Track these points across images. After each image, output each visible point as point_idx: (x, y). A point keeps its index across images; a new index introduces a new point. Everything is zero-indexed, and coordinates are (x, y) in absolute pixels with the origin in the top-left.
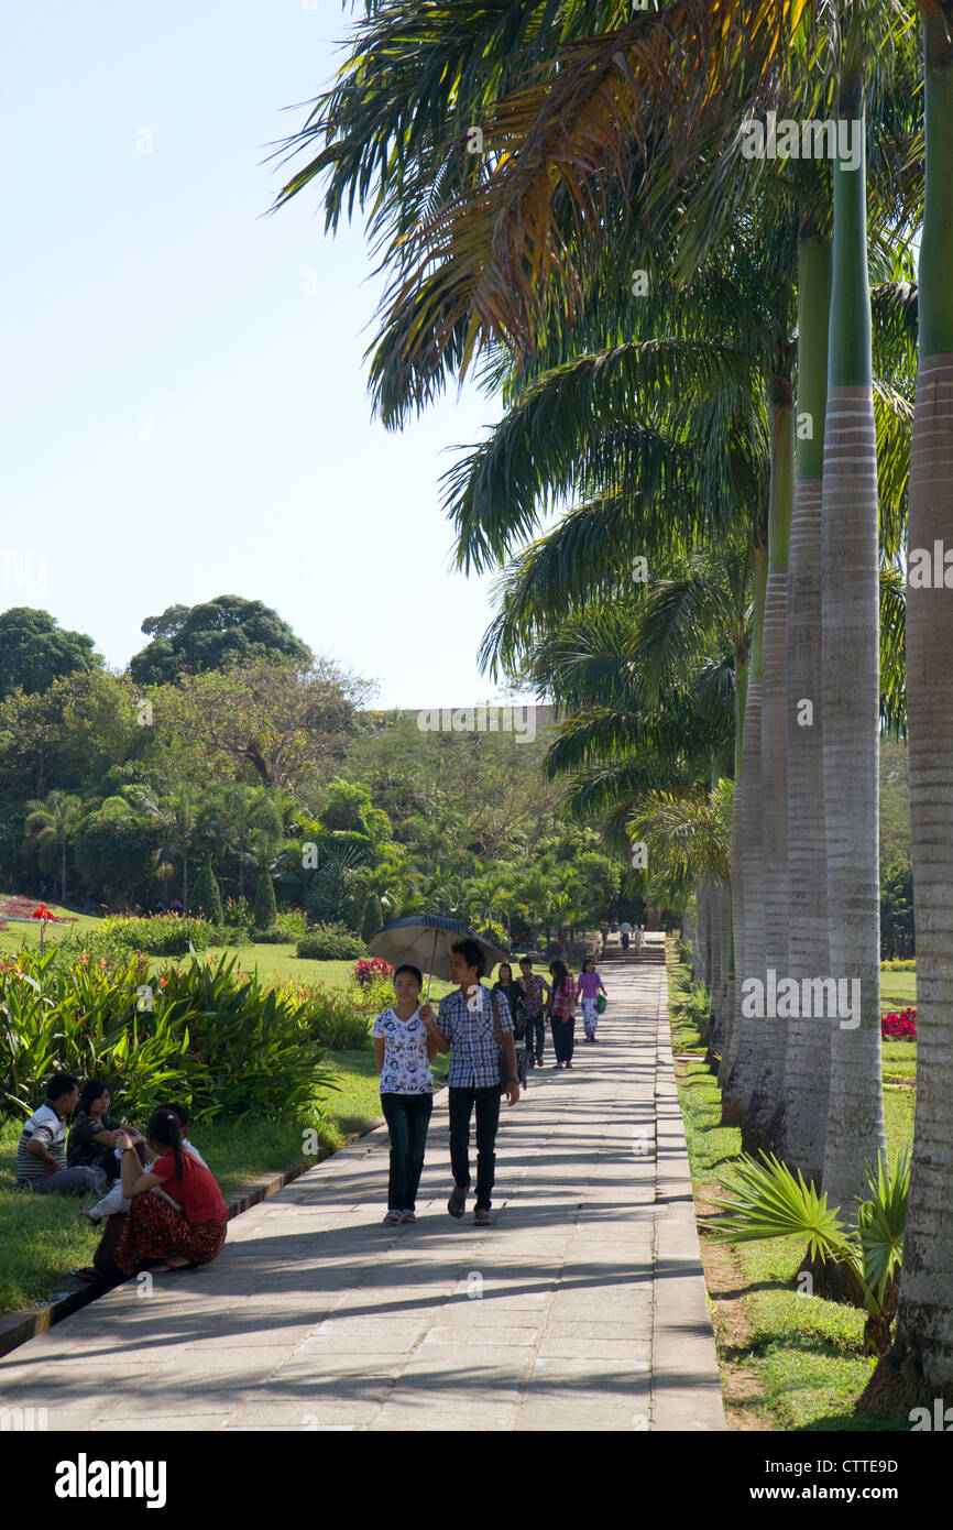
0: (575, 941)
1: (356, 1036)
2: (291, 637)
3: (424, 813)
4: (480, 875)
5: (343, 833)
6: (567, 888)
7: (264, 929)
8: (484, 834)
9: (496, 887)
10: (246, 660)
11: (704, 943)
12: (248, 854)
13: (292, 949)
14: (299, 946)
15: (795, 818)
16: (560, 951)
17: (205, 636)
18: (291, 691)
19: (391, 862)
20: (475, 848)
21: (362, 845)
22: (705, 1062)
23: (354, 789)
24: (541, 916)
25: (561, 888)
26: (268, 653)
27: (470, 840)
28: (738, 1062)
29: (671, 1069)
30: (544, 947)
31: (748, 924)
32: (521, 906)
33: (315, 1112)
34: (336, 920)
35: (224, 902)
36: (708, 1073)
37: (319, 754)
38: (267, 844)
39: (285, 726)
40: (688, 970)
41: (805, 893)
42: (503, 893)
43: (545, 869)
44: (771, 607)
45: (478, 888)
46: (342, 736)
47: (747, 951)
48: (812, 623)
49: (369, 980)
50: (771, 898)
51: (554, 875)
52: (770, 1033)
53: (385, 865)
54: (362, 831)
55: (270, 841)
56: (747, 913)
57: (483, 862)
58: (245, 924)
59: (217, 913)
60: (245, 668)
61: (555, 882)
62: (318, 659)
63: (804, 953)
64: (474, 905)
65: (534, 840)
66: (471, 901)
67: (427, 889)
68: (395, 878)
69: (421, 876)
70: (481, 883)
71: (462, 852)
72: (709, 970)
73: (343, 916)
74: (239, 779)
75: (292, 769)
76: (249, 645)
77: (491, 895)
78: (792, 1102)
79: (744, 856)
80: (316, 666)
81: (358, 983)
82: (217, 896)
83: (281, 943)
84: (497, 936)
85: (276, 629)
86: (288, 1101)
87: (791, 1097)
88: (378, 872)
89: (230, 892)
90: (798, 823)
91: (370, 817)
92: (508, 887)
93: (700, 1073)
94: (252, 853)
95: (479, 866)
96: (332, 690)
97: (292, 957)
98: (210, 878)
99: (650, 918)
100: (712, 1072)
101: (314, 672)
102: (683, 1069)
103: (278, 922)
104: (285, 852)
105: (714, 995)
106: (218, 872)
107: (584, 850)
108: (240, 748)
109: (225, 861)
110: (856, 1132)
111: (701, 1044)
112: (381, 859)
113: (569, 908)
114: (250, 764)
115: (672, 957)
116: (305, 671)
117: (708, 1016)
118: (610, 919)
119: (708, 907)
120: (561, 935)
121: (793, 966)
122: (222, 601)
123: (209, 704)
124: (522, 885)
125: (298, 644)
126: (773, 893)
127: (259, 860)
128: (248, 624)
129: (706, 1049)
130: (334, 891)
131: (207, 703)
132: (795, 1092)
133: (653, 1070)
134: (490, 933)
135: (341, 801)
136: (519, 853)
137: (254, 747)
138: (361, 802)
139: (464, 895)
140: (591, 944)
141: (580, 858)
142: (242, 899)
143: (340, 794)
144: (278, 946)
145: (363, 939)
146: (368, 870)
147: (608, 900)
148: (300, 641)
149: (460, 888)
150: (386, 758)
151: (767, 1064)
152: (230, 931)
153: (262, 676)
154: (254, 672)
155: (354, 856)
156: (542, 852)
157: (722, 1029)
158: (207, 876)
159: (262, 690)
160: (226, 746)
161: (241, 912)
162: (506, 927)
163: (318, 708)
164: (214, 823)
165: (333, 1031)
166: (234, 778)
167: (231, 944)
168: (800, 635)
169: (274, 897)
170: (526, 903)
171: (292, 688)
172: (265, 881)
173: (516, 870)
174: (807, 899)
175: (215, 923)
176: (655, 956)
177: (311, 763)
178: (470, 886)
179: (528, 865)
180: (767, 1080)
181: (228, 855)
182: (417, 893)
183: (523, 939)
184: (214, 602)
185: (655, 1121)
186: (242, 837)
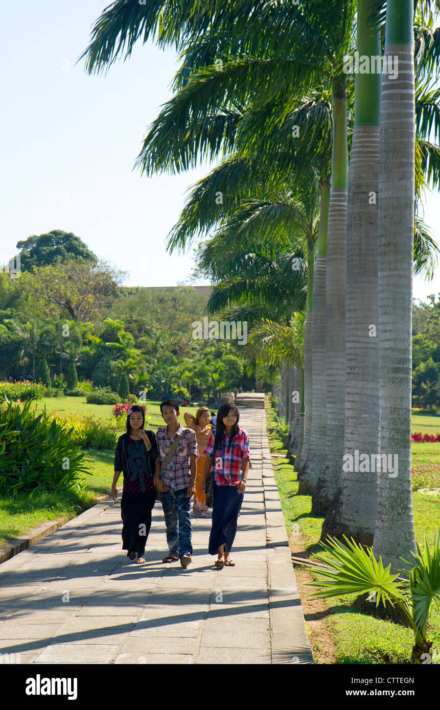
0: (222, 397)
1: (110, 443)
2: (87, 250)
3: (149, 335)
4: (176, 365)
5: (110, 343)
6: (218, 372)
7: (71, 389)
8: (179, 346)
9: (184, 370)
10: (65, 261)
11: (285, 398)
12: (65, 354)
13: (84, 399)
14: (87, 397)
15: (350, 324)
16: (214, 402)
17: (46, 249)
18: (87, 276)
19: (134, 358)
20: (174, 352)
21: (120, 350)
22: (287, 458)
23: (116, 323)
24: (205, 385)
25: (215, 372)
26: (76, 258)
27: (172, 348)
28: (308, 460)
29: (269, 461)
30: (206, 399)
31: (314, 387)
32: (196, 380)
33: (79, 486)
34: (106, 385)
35: (52, 376)
36: (288, 463)
37: (100, 306)
38: (74, 348)
39: (83, 292)
40: (276, 411)
41: (356, 367)
42: (187, 373)
43: (208, 363)
44: (333, 211)
45: (175, 371)
46: (111, 297)
47: (314, 401)
48: (362, 210)
49: (120, 415)
50: (330, 372)
51: (212, 365)
52: (328, 446)
53: (131, 360)
54: (119, 342)
55: (75, 347)
56: (314, 381)
57: (178, 359)
58: (62, 387)
59: (48, 382)
60: (65, 264)
61: (212, 368)
62: (100, 261)
63: (354, 402)
64: (174, 379)
65: (202, 349)
66: (172, 377)
67: (151, 371)
68: (135, 366)
69: (148, 365)
70: (177, 369)
71: (168, 353)
72: (287, 412)
73: (110, 384)
74: (61, 317)
75: (86, 313)
76: (66, 254)
77: (181, 374)
78: (346, 487)
79: (313, 350)
80: (99, 264)
81: (115, 416)
82: (48, 373)
83: (79, 396)
84: (184, 394)
85: (80, 246)
86: (62, 481)
87: (346, 485)
88: (127, 363)
89: (55, 371)
90: (351, 326)
91: (123, 337)
92: (190, 371)
93: (284, 464)
94: (67, 353)
95: (176, 361)
96: (106, 276)
97: (84, 403)
98: (45, 364)
99: (257, 387)
100: (291, 463)
101: (98, 267)
102: (275, 461)
103: (78, 386)
104: (82, 353)
105: (291, 424)
106: (50, 362)
107: (226, 354)
108: (61, 303)
109: (53, 357)
110: (396, 512)
111: (284, 448)
112: (129, 357)
113: (219, 381)
114: (67, 311)
115: (268, 405)
116: (94, 267)
117: (287, 434)
118: (238, 387)
119: (287, 380)
120: (215, 394)
121: (348, 409)
122: (54, 233)
123: (47, 282)
124: (196, 370)
125: (91, 254)
126: (331, 369)
127: (70, 356)
128: (67, 244)
129: (287, 451)
130: (106, 372)
131: (46, 281)
132: (348, 482)
133: (260, 462)
134: (181, 393)
135: (110, 328)
136: (195, 355)
137: (68, 302)
138: (119, 329)
139: (168, 374)
140: (228, 399)
141: (224, 357)
142: (62, 375)
143: (109, 325)
144: (79, 398)
145: (119, 395)
146: (122, 362)
147: (237, 378)
148: (92, 252)
149: (166, 371)
150: (132, 309)
151: (327, 463)
152: (55, 390)
153: (73, 269)
154: (69, 266)
155: (116, 355)
156: (206, 355)
157: (296, 441)
158: (43, 363)
159: (73, 275)
160: (55, 301)
161: (61, 381)
162: (188, 390)
163: (99, 284)
164: (48, 338)
165: (98, 440)
166: (59, 317)
167: (54, 396)
168: (355, 217)
169: (76, 374)
170: (198, 378)
171: (87, 274)
172: (72, 367)
173: (193, 363)
174: (356, 371)
175: (47, 386)
176: (259, 404)
177: (96, 310)
178: (171, 370)
179: (199, 360)
180: (326, 472)
181: (54, 354)
182: (146, 373)
183: (196, 396)
184: (50, 233)
185: (263, 492)
186: (61, 345)
